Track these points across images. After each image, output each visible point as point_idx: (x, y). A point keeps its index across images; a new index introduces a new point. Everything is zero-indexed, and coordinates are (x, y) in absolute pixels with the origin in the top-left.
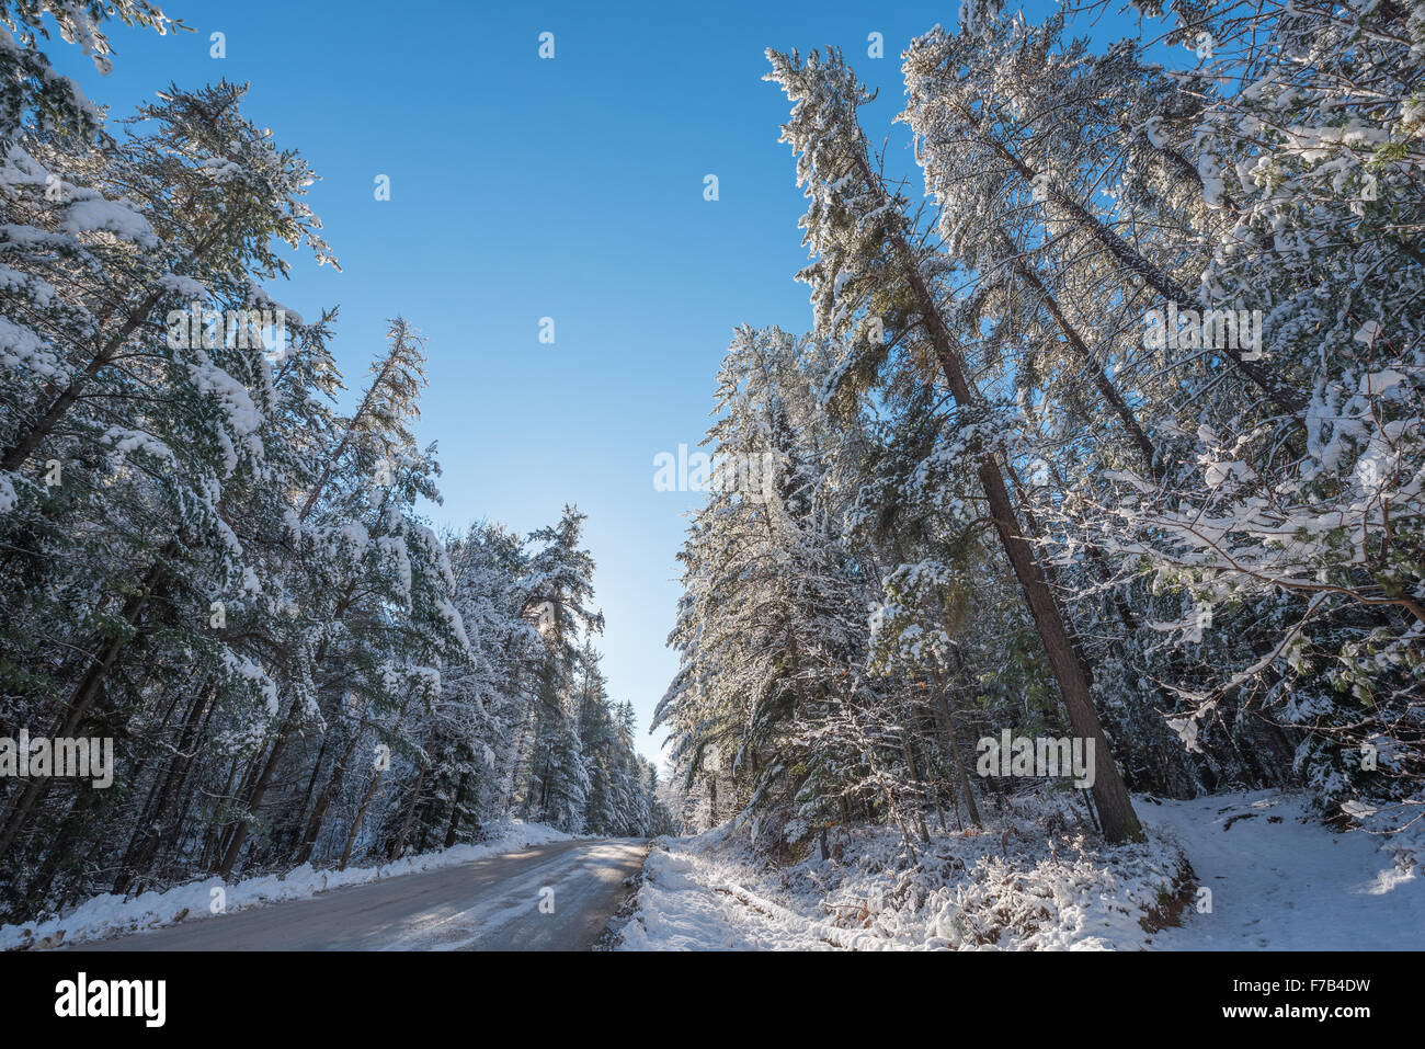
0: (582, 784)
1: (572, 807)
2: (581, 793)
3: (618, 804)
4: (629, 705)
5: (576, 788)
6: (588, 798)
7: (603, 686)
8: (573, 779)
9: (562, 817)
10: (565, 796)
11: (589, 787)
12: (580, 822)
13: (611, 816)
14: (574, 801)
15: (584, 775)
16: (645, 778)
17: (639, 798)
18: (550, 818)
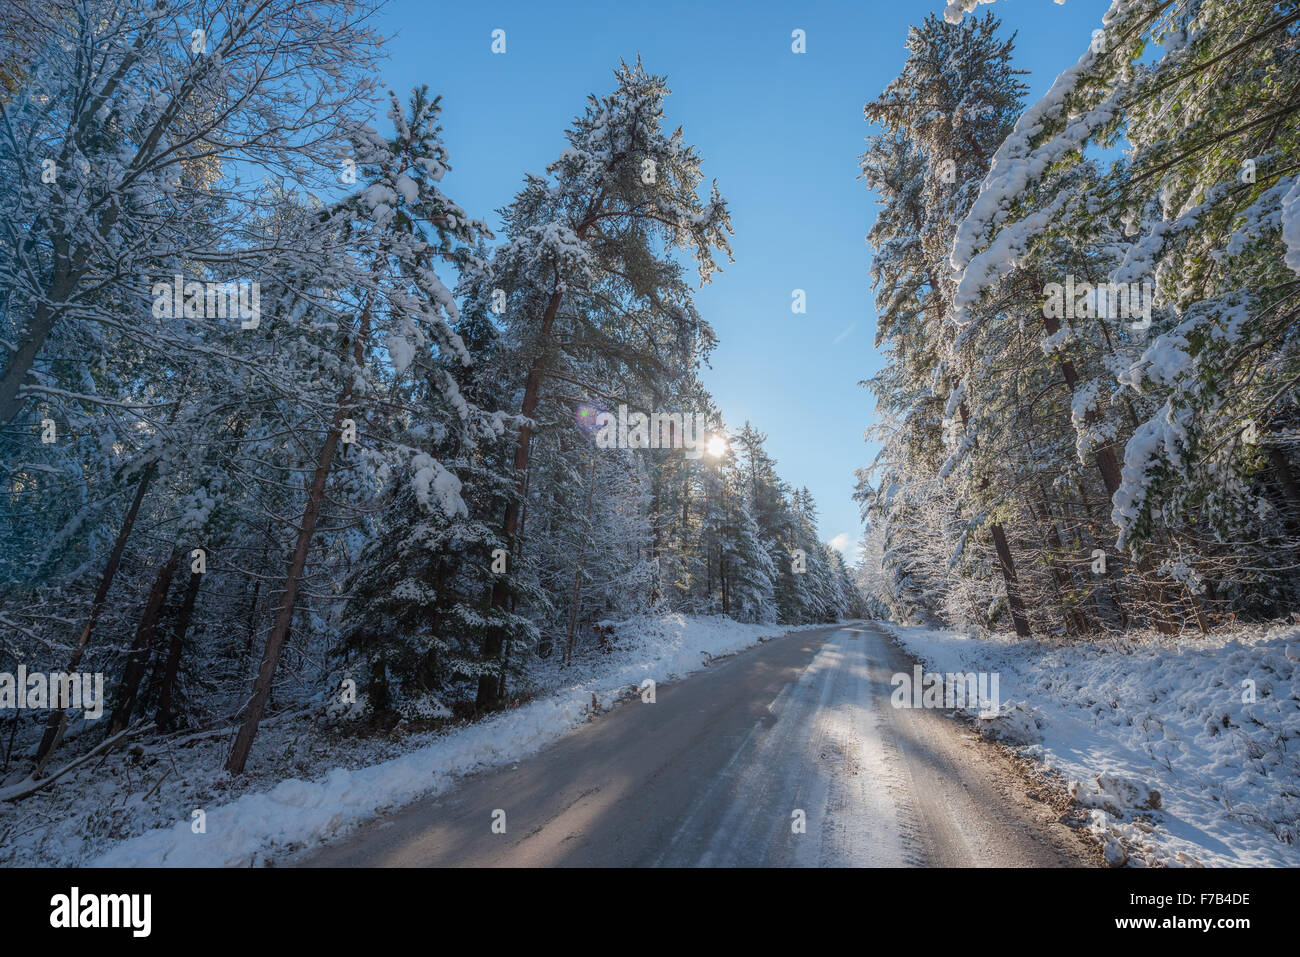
0: (765, 568)
1: (758, 595)
2: (767, 579)
3: (812, 588)
4: (806, 491)
5: (759, 573)
6: (776, 583)
7: (773, 469)
8: (752, 563)
9: (747, 606)
10: (747, 582)
11: (775, 572)
12: (772, 610)
13: (807, 601)
14: (759, 587)
15: (766, 559)
16: (833, 565)
17: (831, 583)
18: (731, 608)
